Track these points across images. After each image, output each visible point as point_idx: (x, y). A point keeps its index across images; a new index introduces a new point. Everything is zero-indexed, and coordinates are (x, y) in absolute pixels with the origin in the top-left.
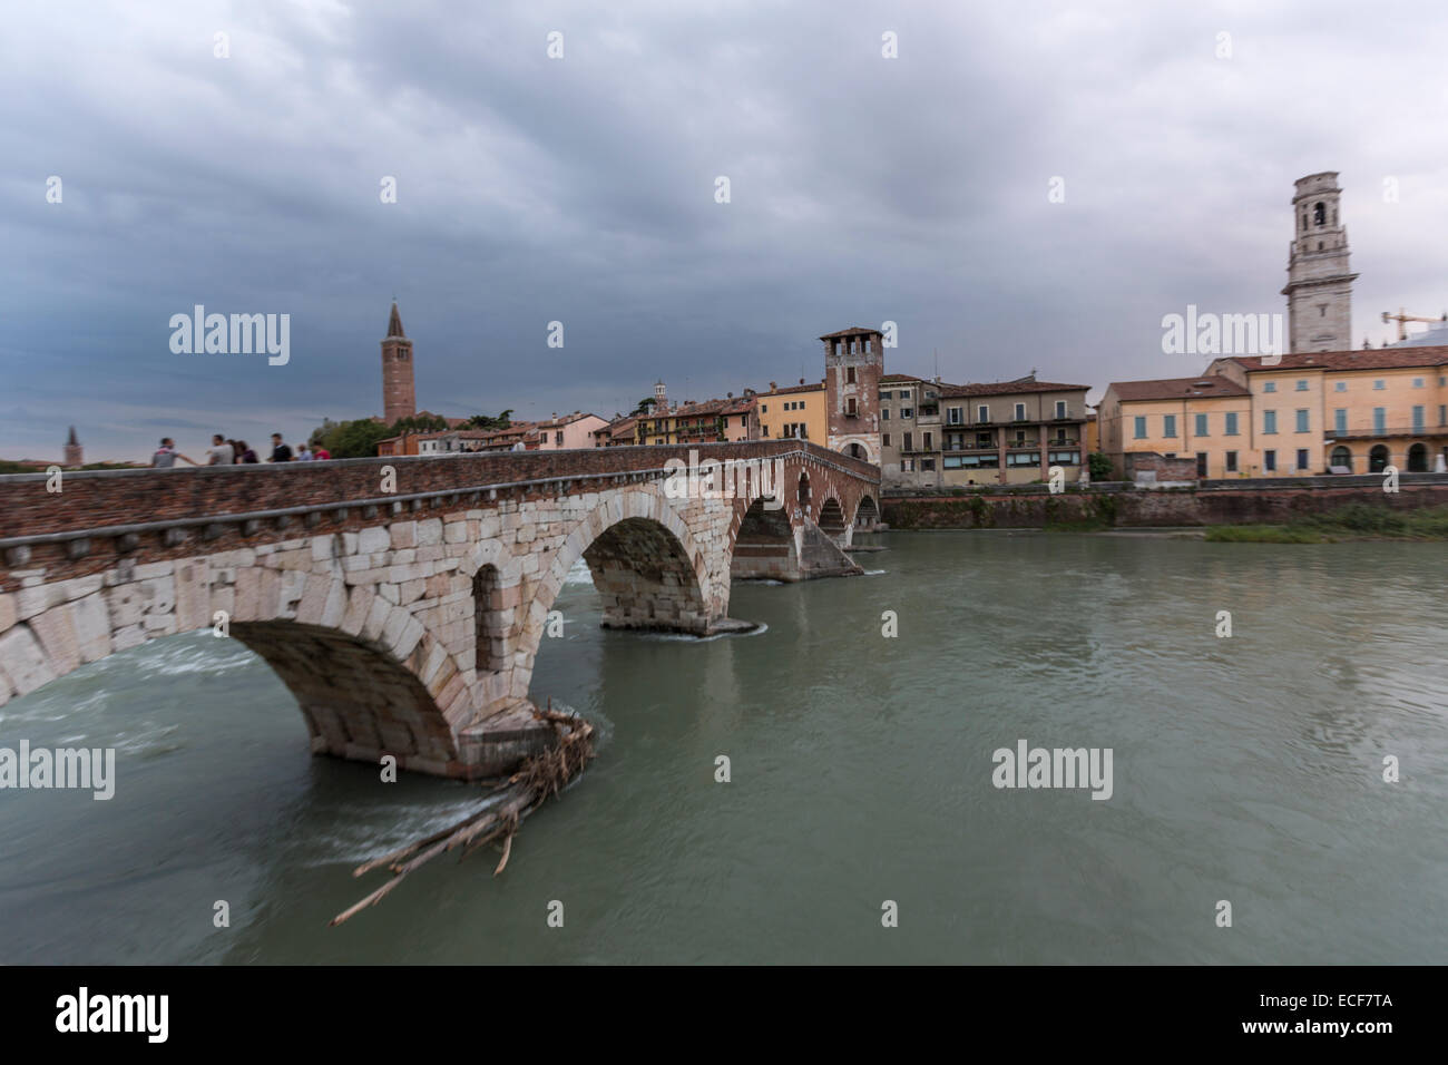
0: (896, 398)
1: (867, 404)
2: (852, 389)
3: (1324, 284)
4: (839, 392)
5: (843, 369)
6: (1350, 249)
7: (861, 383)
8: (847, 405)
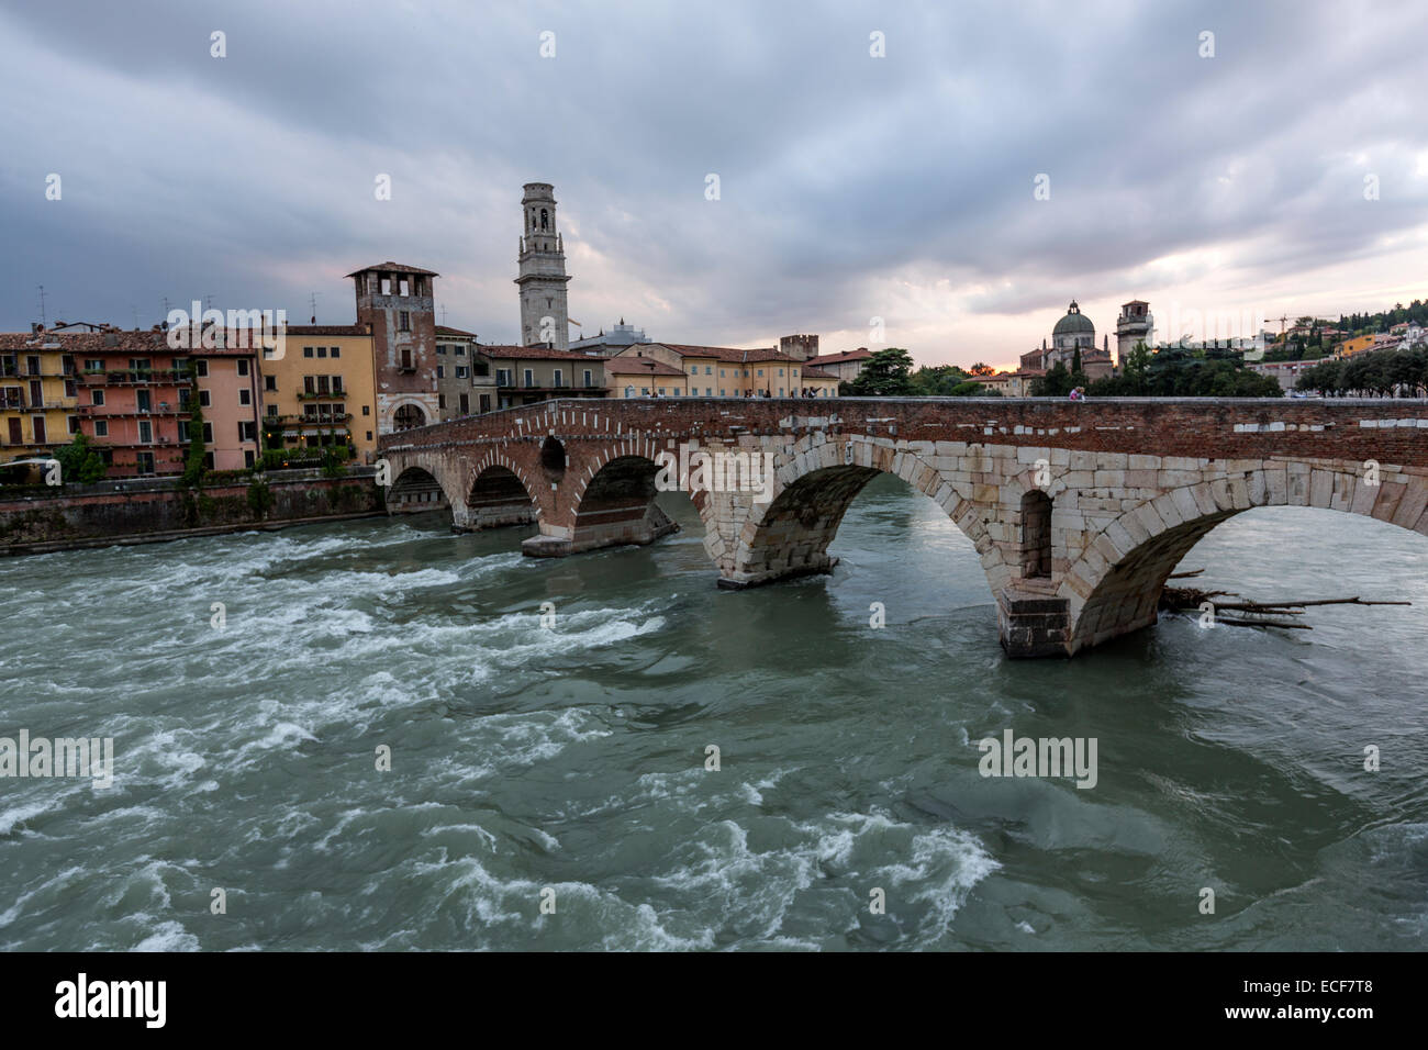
0: (450, 353)
1: (424, 358)
2: (406, 338)
3: (550, 280)
4: (390, 340)
5: (395, 313)
6: (565, 255)
7: (417, 333)
8: (400, 357)
